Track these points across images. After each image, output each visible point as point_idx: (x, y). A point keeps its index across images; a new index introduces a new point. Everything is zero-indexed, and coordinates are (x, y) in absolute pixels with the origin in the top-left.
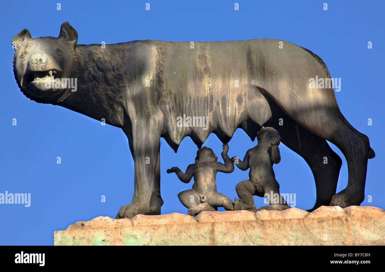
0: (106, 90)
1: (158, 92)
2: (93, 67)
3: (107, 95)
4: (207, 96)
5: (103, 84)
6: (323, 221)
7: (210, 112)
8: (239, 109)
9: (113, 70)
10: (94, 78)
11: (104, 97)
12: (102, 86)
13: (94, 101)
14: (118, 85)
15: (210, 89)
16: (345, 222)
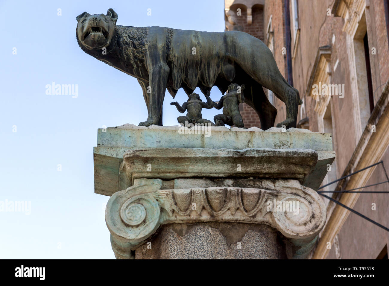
0: (133, 51)
1: (167, 54)
2: (126, 36)
3: (134, 54)
4: (198, 60)
5: (132, 47)
6: (275, 134)
7: (199, 70)
8: (218, 71)
9: (139, 39)
10: (127, 43)
11: (132, 56)
12: (131, 49)
13: (125, 58)
14: (142, 49)
15: (200, 56)
16: (289, 135)
